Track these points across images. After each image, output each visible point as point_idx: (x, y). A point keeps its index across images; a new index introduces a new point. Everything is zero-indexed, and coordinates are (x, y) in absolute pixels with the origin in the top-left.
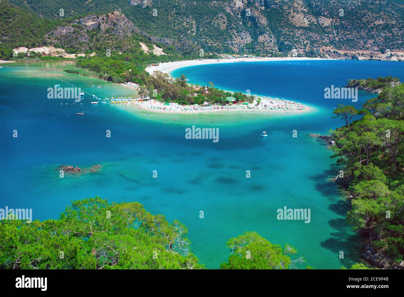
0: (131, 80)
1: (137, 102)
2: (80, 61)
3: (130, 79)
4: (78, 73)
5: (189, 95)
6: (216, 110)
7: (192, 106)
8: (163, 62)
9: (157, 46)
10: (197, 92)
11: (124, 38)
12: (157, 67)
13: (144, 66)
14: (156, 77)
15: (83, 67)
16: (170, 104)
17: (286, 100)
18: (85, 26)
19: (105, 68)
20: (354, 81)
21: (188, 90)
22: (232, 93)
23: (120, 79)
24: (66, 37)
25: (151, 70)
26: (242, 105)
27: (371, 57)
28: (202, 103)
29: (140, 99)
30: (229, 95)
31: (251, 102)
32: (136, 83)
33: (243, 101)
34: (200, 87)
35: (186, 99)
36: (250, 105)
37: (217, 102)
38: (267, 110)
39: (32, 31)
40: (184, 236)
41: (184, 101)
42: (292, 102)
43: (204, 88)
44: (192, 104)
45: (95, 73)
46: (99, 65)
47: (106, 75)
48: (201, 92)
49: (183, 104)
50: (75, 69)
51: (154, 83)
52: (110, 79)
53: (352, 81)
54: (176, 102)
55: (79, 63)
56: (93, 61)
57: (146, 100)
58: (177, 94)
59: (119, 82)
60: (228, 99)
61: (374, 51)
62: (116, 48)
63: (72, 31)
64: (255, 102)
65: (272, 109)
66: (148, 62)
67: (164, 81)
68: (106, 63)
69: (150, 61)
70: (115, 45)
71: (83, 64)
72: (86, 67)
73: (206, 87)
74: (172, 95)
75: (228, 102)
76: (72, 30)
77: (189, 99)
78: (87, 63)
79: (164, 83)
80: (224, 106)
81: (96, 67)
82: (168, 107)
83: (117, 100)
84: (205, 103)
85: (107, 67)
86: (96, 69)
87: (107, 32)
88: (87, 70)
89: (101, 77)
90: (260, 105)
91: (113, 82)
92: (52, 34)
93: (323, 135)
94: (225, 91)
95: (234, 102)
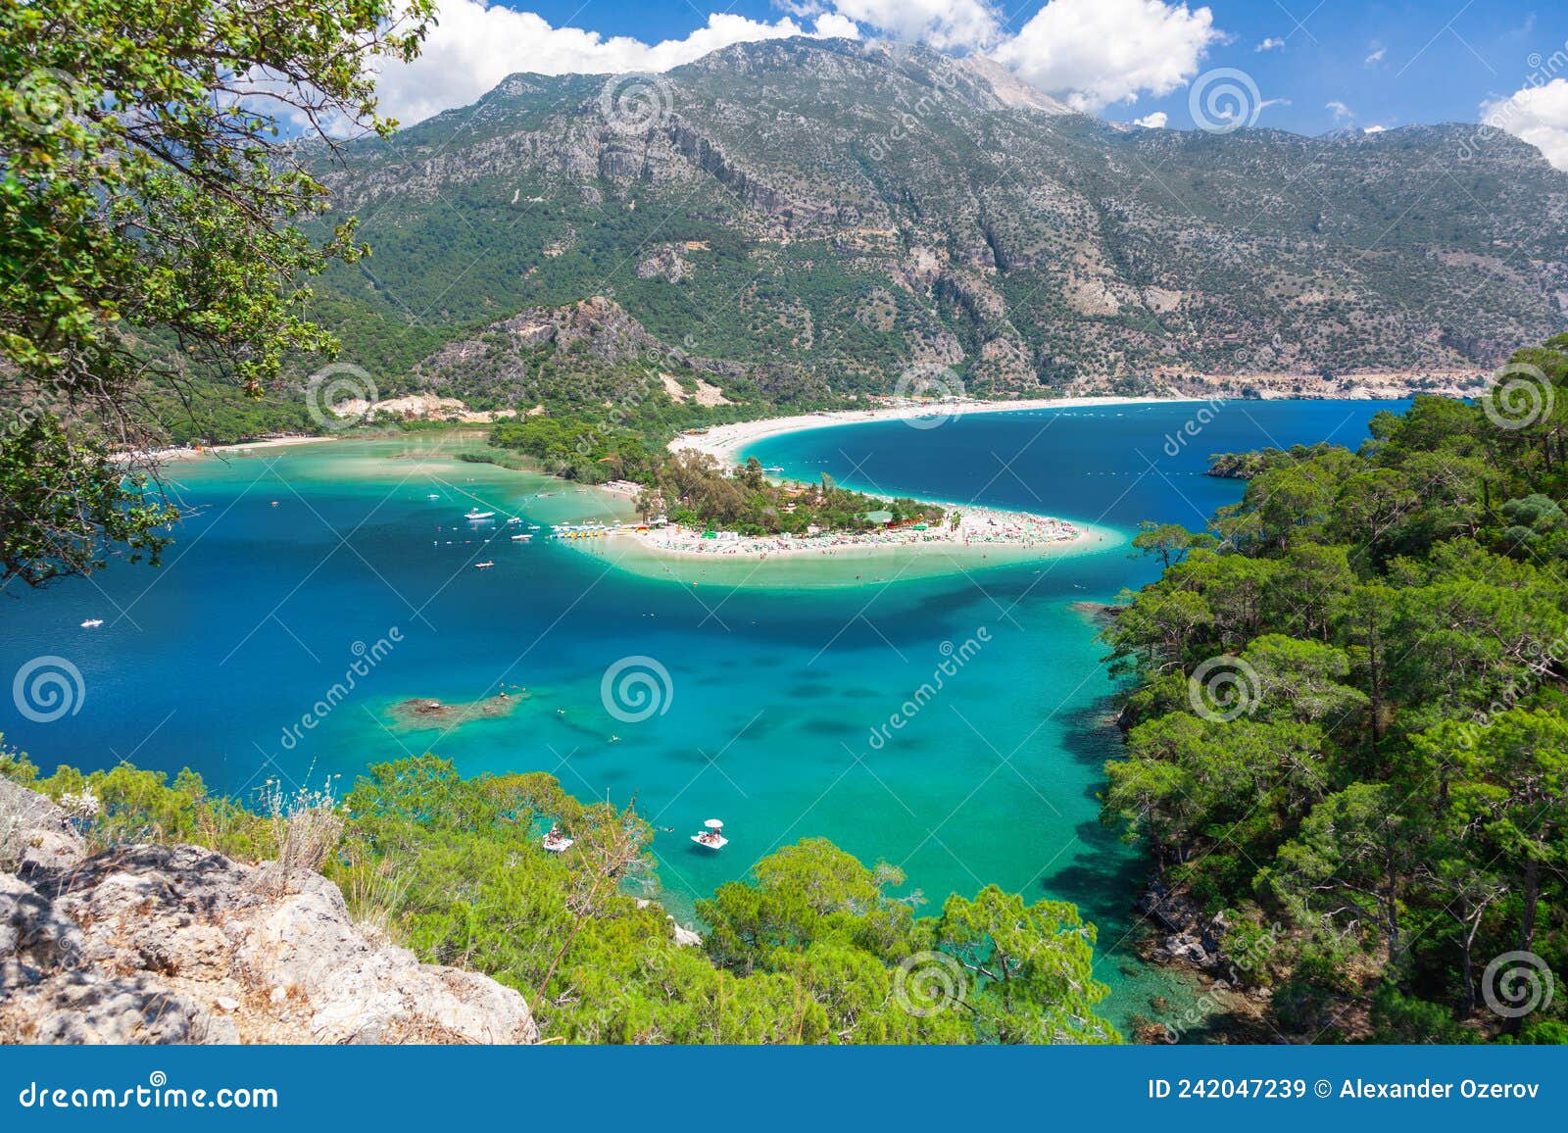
0: (626, 474)
1: (632, 534)
2: (499, 430)
3: (621, 473)
4: (490, 461)
5: (770, 510)
6: (839, 547)
7: (776, 537)
8: (719, 424)
9: (707, 381)
10: (796, 501)
11: (619, 364)
12: (702, 437)
13: (666, 436)
14: (684, 465)
15: (506, 445)
16: (719, 534)
17: (1031, 516)
18: (518, 338)
19: (560, 445)
20: (1230, 458)
21: (770, 496)
22: (888, 499)
23: (597, 472)
24: (467, 368)
25: (681, 445)
26: (909, 533)
27: (1298, 389)
28: (803, 529)
29: (641, 524)
30: (877, 506)
31: (936, 524)
32: (638, 483)
33: (912, 520)
34: (805, 486)
35: (761, 520)
36: (932, 531)
37: (841, 525)
38: (978, 543)
39: (381, 358)
40: (643, 849)
41: (754, 524)
42: (1047, 519)
43: (813, 489)
44: (776, 532)
45: (535, 459)
46: (546, 438)
47: (563, 464)
48: (805, 501)
49: (752, 533)
50: (487, 451)
51: (678, 481)
52: (571, 475)
53: (1223, 457)
54: (736, 529)
55: (498, 436)
56: (532, 427)
57: (657, 526)
58: (737, 508)
59: (595, 482)
60: (873, 516)
61: (1304, 374)
62: (597, 391)
63: (483, 352)
64: (947, 524)
65: (988, 539)
66: (679, 426)
67: (707, 476)
68: (561, 434)
69: (685, 423)
70: (595, 385)
71: (505, 436)
72: (514, 446)
73: (820, 486)
74: (723, 510)
75: (871, 526)
76: (484, 348)
77: (768, 521)
78: (516, 434)
79: (705, 481)
80: (862, 537)
81: (536, 445)
82: (711, 543)
83: (579, 528)
84: (812, 529)
85: (565, 443)
86: (537, 449)
87: (574, 350)
88: (513, 453)
89: (549, 469)
90: (959, 530)
91: (580, 480)
92: (433, 362)
93: (1112, 606)
94: (870, 496)
95: (890, 525)
